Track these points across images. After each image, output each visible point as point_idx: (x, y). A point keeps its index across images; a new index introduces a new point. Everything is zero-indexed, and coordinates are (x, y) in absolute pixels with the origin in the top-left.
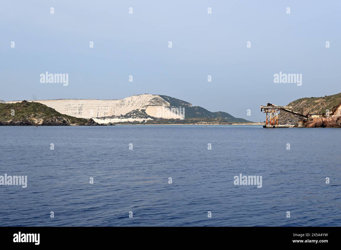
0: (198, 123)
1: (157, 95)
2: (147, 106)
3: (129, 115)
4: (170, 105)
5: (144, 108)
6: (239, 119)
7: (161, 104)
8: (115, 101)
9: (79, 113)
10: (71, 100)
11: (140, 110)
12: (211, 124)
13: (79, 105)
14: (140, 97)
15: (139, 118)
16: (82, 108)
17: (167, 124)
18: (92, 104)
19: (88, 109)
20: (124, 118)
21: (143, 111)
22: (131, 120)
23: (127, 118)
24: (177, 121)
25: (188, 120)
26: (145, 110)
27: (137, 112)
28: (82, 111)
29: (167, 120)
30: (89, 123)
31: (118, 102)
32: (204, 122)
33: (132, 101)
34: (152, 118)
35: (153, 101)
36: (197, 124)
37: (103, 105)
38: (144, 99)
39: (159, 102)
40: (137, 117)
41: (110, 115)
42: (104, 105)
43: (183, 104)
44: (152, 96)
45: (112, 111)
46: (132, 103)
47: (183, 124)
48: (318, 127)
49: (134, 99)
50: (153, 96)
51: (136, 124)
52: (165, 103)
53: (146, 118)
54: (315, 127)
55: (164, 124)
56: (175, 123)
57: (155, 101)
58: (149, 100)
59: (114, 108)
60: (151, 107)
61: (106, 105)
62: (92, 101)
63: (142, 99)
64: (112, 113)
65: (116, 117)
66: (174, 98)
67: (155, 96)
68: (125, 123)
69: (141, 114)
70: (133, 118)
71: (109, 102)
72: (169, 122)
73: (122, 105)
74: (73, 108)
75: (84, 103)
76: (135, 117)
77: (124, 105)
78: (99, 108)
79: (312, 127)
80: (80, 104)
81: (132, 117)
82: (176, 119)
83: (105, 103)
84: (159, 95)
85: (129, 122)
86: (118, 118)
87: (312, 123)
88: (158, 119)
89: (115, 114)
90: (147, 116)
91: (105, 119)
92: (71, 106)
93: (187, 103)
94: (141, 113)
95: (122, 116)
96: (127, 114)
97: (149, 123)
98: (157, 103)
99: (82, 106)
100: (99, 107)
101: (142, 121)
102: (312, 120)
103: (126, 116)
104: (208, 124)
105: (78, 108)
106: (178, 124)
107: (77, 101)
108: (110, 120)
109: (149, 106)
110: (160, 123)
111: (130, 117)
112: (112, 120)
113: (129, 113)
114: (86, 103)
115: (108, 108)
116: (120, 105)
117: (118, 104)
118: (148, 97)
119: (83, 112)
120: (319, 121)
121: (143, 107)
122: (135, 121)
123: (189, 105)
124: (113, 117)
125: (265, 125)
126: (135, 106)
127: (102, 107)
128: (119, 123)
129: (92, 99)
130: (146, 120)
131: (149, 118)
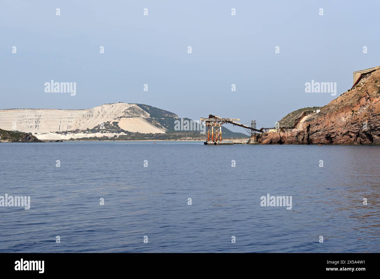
0: (181, 139)
1: (134, 104)
2: (121, 117)
3: (97, 129)
4: (150, 116)
5: (117, 121)
6: (238, 134)
7: (138, 115)
8: (81, 111)
9: (36, 127)
10: (26, 110)
11: (111, 123)
12: (196, 140)
13: (36, 116)
14: (113, 106)
15: (110, 133)
16: (39, 120)
17: (143, 140)
18: (52, 115)
19: (47, 121)
20: (90, 133)
21: (115, 123)
22: (99, 135)
23: (95, 133)
24: (156, 136)
25: (170, 135)
26: (118, 123)
27: (107, 125)
28: (39, 124)
29: (144, 135)
30: (24, 140)
31: (85, 112)
32: (189, 138)
33: (103, 112)
34: (126, 132)
35: (128, 111)
36: (179, 140)
37: (66, 117)
38: (117, 110)
39: (136, 113)
40: (107, 132)
41: (74, 129)
42: (68, 117)
43: (167, 115)
44: (127, 105)
45: (77, 124)
46: (102, 114)
47: (162, 140)
48: (275, 143)
49: (105, 109)
50: (129, 105)
51: (104, 140)
52: (144, 114)
53: (119, 132)
54: (270, 144)
55: (139, 141)
56: (153, 139)
57: (131, 112)
58: (123, 110)
59: (80, 120)
60: (126, 119)
61: (69, 117)
62: (52, 111)
63: (115, 109)
64: (77, 126)
65: (80, 132)
66: (156, 108)
67: (132, 105)
68: (91, 138)
69: (113, 128)
70: (102, 133)
71: (74, 112)
72: (146, 138)
73: (89, 117)
74: (28, 120)
75: (42, 114)
76: (104, 131)
77: (93, 116)
78: (62, 120)
79: (267, 144)
80: (38, 116)
81: (101, 131)
82: (156, 134)
83: (69, 113)
84: (136, 104)
85: (95, 138)
86: (83, 133)
87: (266, 138)
88: (133, 134)
89: (80, 128)
90: (119, 130)
91: (67, 133)
92: (26, 118)
93: (172, 114)
94: (112, 126)
95: (88, 130)
96: (95, 127)
97: (120, 139)
98: (134, 113)
99: (40, 118)
100: (61, 118)
101: (113, 136)
102: (267, 135)
103: (93, 131)
104: (193, 140)
105: (35, 120)
106: (156, 141)
107: (33, 111)
108: (73, 135)
109: (122, 117)
110: (134, 139)
111: (98, 131)
112: (75, 135)
113: (97, 127)
114: (45, 114)
115: (72, 120)
116: (88, 116)
117: (85, 115)
118: (122, 107)
119: (40, 126)
120: (276, 137)
121: (115, 119)
122: (104, 136)
123: (175, 116)
124: (76, 131)
125: (207, 141)
126: (105, 118)
127: (66, 119)
128: (84, 139)
129: (52, 109)
130: (118, 135)
131: (122, 133)
